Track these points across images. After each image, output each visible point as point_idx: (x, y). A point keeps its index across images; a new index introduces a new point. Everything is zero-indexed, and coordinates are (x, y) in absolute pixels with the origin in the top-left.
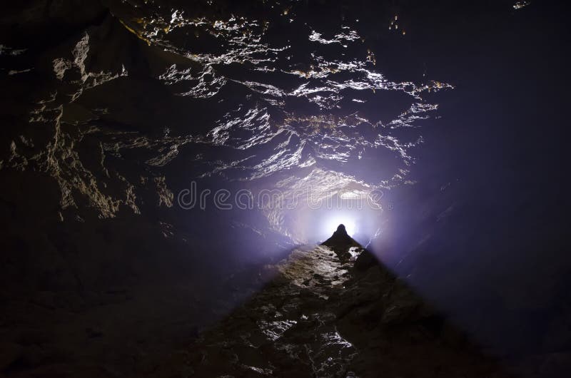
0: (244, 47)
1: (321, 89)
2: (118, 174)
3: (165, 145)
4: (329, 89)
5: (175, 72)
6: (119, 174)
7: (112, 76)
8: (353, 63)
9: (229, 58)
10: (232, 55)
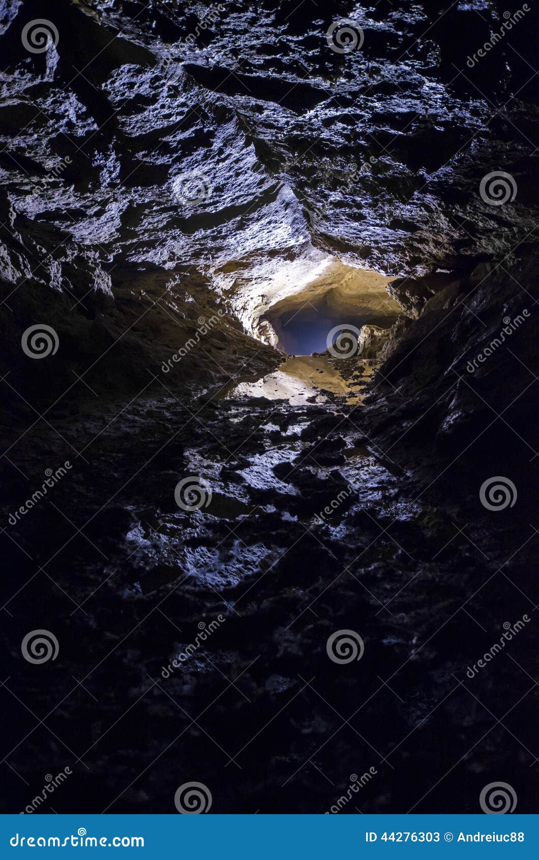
0: (245, 31)
1: (346, 111)
2: (34, 243)
3: (99, 203)
4: (358, 112)
5: (125, 78)
6: (37, 243)
7: (31, 80)
8: (406, 64)
9: (218, 52)
10: (223, 47)
